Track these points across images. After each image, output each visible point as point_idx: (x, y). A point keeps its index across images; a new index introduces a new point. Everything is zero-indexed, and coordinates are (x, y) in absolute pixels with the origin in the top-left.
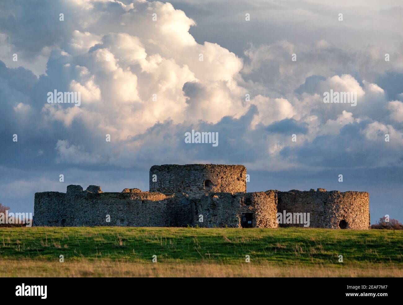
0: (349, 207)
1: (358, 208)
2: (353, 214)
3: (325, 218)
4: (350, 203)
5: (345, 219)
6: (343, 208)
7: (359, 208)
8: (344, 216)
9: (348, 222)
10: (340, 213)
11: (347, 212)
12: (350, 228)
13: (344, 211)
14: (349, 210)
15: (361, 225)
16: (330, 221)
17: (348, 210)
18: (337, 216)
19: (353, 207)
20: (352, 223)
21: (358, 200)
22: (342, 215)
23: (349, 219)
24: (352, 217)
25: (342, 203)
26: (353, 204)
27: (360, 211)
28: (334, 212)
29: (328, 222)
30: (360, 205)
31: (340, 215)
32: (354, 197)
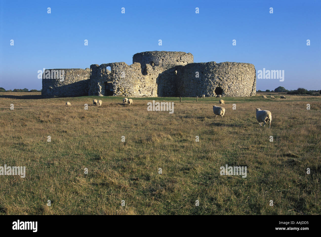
0: (224, 75)
1: (234, 76)
2: (229, 81)
3: (202, 85)
4: (225, 73)
5: (221, 86)
6: (218, 77)
7: (236, 76)
8: (219, 84)
9: (223, 89)
10: (215, 81)
11: (222, 80)
12: (226, 94)
13: (220, 79)
14: (225, 78)
15: (238, 92)
16: (206, 88)
17: (223, 78)
18: (212, 84)
19: (228, 75)
20: (228, 90)
21: (235, 69)
22: (217, 83)
23: (224, 86)
24: (227, 84)
25: (217, 72)
26: (228, 73)
27: (237, 79)
28: (210, 80)
29: (205, 89)
30: (237, 73)
31: (215, 83)
32: (230, 67)
